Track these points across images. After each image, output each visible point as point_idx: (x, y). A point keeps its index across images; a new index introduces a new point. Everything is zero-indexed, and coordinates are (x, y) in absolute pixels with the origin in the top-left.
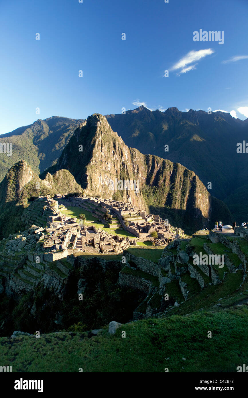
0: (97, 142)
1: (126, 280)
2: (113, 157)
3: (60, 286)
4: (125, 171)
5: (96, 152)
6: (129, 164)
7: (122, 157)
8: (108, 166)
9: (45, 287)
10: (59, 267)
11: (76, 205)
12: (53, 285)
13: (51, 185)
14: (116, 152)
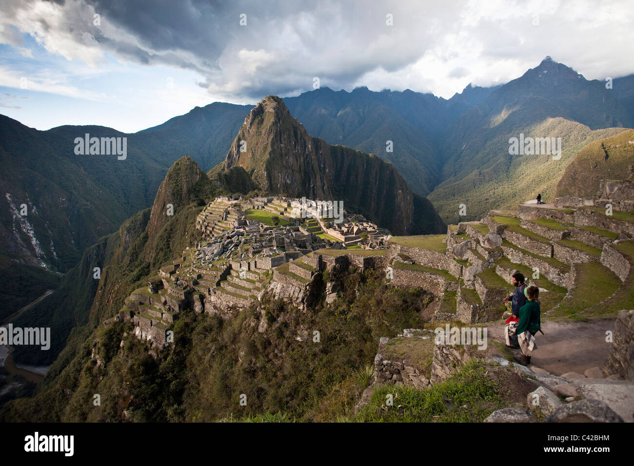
1: (401, 277)
2: (295, 149)
3: (302, 294)
4: (310, 165)
6: (314, 157)
7: (305, 149)
8: (290, 160)
9: (276, 298)
10: (293, 271)
11: (258, 207)
12: (290, 294)
13: (223, 186)
14: (298, 143)
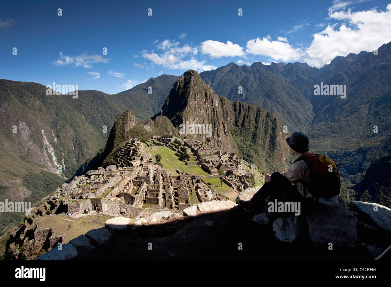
0: (191, 93)
2: (205, 105)
4: (216, 115)
5: (190, 101)
7: (212, 104)
8: (201, 111)
13: (151, 129)
14: (207, 100)
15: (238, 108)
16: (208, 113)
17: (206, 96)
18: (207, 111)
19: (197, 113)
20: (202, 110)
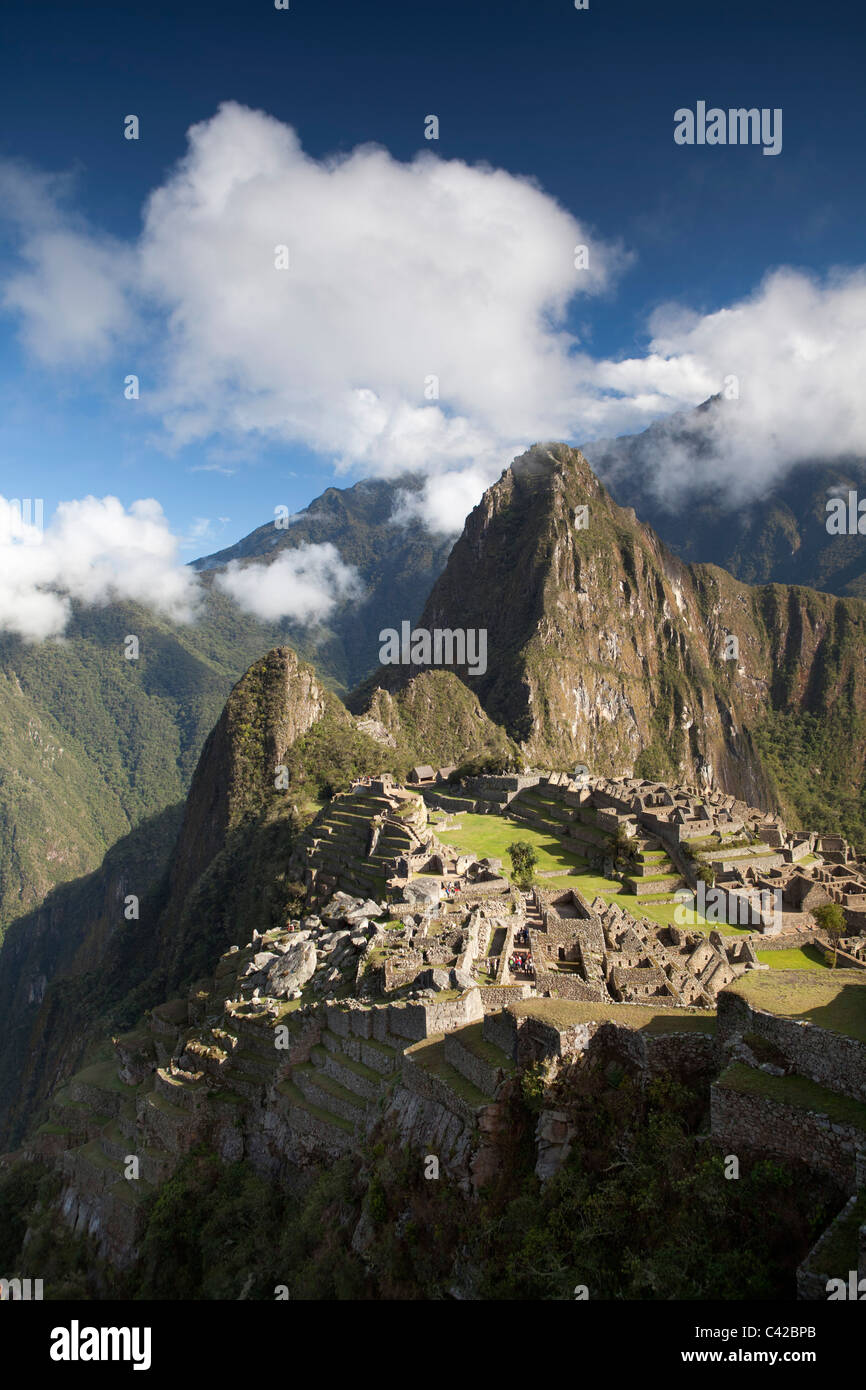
0: (557, 554)
1: (742, 1120)
2: (627, 608)
4: (680, 657)
5: (555, 594)
6: (692, 628)
7: (661, 603)
8: (608, 643)
9: (403, 1144)
12: (436, 1136)
13: (390, 736)
14: (636, 586)
15: (782, 618)
16: (645, 649)
17: (628, 564)
18: (639, 639)
19: (592, 652)
20: (614, 636)
